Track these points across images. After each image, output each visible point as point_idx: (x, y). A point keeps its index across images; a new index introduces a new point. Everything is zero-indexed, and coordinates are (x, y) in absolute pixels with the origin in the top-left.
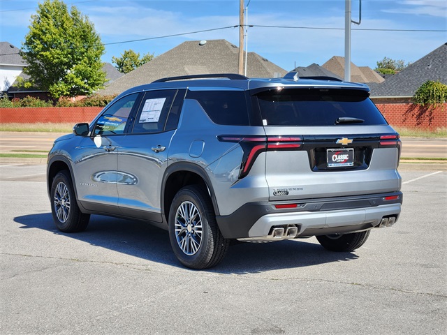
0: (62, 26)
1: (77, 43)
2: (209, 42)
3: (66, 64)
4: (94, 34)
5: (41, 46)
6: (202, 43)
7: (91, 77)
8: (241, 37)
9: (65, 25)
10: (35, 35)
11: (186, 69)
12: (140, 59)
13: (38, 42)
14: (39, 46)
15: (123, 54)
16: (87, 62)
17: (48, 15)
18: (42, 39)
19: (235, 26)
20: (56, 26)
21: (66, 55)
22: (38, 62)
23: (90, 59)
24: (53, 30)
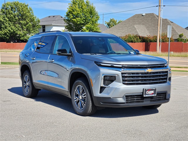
0: (82, 7)
1: (88, 15)
2: (146, 14)
3: (82, 24)
4: (95, 11)
5: (72, 17)
6: (143, 15)
7: (93, 30)
8: (159, 11)
9: (83, 7)
10: (70, 12)
11: (135, 26)
12: (117, 22)
13: (71, 15)
14: (71, 17)
15: (110, 20)
16: (92, 23)
17: (76, 3)
18: (73, 13)
19: (157, 6)
20: (79, 7)
21: (83, 20)
22: (71, 23)
23: (93, 22)
24: (78, 9)
